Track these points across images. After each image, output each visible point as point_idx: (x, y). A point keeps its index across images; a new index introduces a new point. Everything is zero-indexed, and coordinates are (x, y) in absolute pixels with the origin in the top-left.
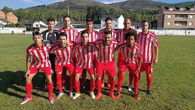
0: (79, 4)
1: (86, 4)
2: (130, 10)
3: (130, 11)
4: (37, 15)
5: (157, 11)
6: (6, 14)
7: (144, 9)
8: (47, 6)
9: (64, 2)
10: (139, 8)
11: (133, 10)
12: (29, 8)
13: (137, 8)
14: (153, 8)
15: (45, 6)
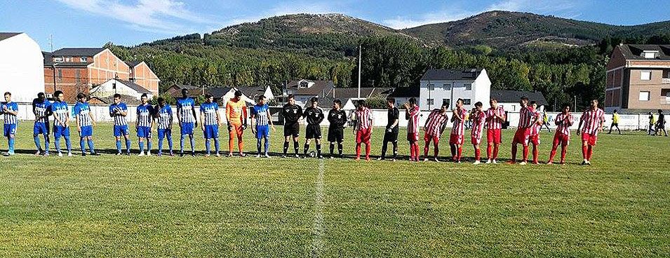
0: (305, 29)
1: (328, 30)
2: (478, 47)
3: (479, 52)
4: (194, 70)
5: (578, 53)
6: (131, 67)
7: (528, 44)
8: (202, 37)
9: (259, 23)
10: (509, 40)
11: (489, 50)
12: (145, 44)
13: (502, 41)
14: (558, 41)
15: (196, 36)
